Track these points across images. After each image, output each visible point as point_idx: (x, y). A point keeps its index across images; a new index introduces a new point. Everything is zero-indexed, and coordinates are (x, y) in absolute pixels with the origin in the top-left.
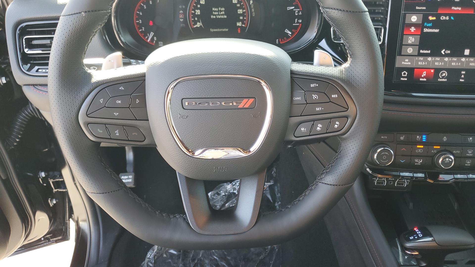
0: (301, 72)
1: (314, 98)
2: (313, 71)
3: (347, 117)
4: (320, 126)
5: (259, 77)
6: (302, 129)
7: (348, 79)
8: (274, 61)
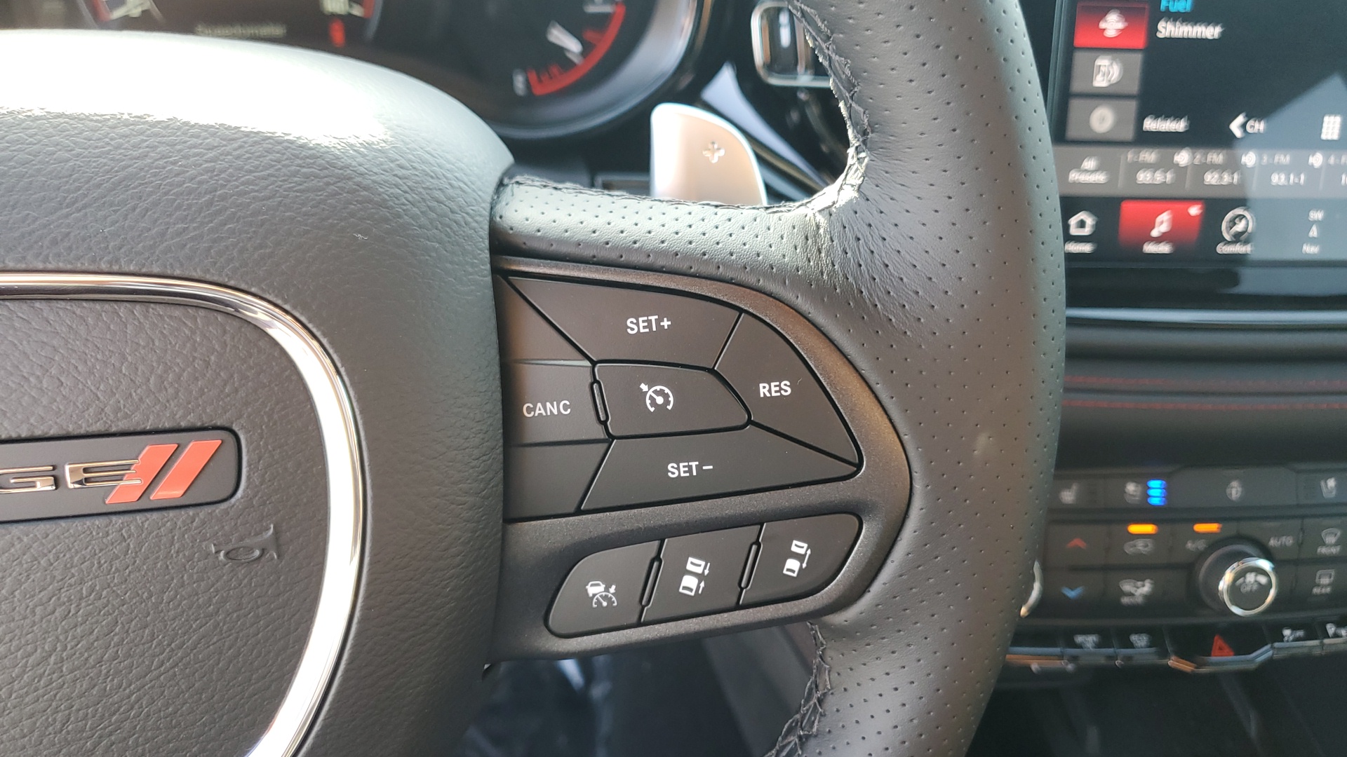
0: (561, 241)
1: (648, 402)
2: (635, 238)
3: (856, 511)
4: (699, 570)
5: (243, 286)
6: (591, 590)
7: (851, 279)
8: (362, 169)
